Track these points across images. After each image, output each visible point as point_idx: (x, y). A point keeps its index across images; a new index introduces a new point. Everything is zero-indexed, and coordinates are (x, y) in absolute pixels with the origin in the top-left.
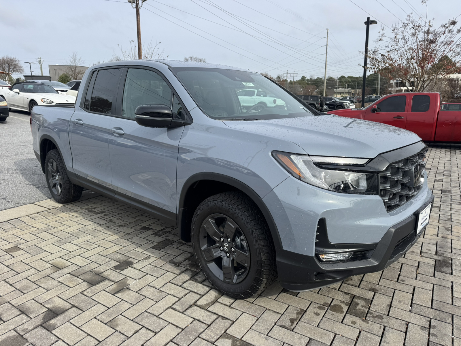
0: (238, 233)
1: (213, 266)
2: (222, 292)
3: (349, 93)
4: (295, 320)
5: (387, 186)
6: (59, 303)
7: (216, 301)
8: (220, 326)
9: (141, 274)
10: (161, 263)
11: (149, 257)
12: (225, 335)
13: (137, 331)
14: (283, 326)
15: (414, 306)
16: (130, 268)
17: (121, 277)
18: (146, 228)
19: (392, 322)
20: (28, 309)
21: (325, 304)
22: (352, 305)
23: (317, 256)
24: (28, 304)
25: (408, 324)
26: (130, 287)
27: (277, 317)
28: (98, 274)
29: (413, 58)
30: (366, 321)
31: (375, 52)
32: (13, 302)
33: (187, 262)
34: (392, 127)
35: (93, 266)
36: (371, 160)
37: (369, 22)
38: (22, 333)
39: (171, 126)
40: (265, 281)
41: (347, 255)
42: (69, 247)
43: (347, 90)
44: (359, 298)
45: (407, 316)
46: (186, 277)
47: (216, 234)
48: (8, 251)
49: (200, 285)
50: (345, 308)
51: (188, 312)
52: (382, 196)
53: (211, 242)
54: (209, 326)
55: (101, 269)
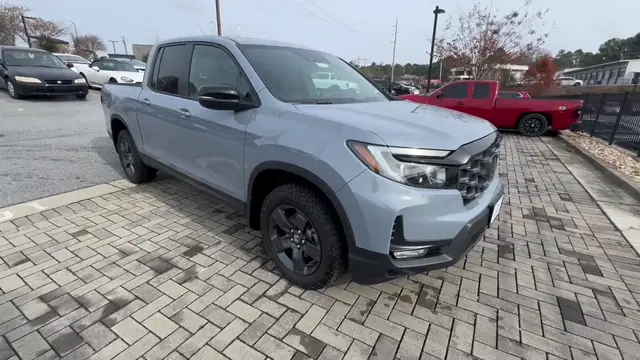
0: (308, 225)
1: (283, 256)
2: (292, 282)
3: (414, 80)
4: (366, 312)
5: (466, 179)
6: (122, 294)
7: (285, 291)
8: (288, 321)
9: (211, 261)
10: (231, 249)
11: (219, 243)
12: (294, 331)
13: (202, 327)
14: (352, 320)
15: (481, 295)
16: (199, 255)
17: (191, 264)
18: (219, 211)
19: (460, 314)
20: (88, 302)
21: (395, 295)
22: (420, 294)
23: (391, 253)
24: (89, 296)
25: (476, 315)
26: (199, 275)
27: (347, 308)
28: (167, 261)
29: (476, 47)
30: (435, 312)
31: (441, 41)
32: (73, 294)
33: (258, 248)
34: (456, 112)
35: (161, 252)
36: (453, 152)
37: (438, 11)
38: (78, 330)
39: (238, 109)
40: (335, 274)
41: (422, 251)
42: (139, 230)
43: (412, 77)
44: (428, 287)
45: (475, 307)
46: (256, 264)
47: (285, 225)
48: (74, 235)
49: (270, 274)
50: (414, 298)
51: (257, 304)
52: (460, 190)
53: (281, 233)
54: (278, 320)
55: (169, 255)
